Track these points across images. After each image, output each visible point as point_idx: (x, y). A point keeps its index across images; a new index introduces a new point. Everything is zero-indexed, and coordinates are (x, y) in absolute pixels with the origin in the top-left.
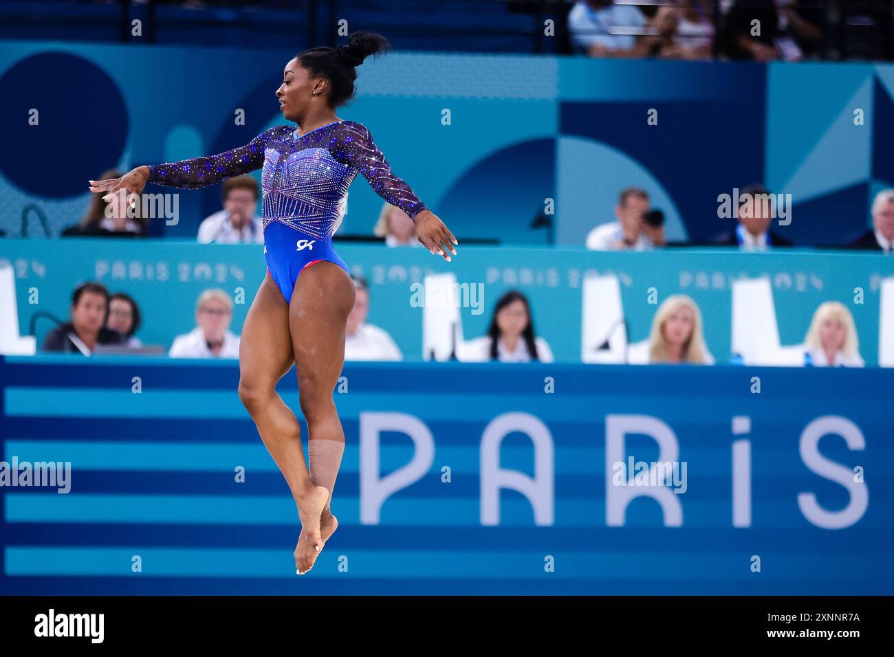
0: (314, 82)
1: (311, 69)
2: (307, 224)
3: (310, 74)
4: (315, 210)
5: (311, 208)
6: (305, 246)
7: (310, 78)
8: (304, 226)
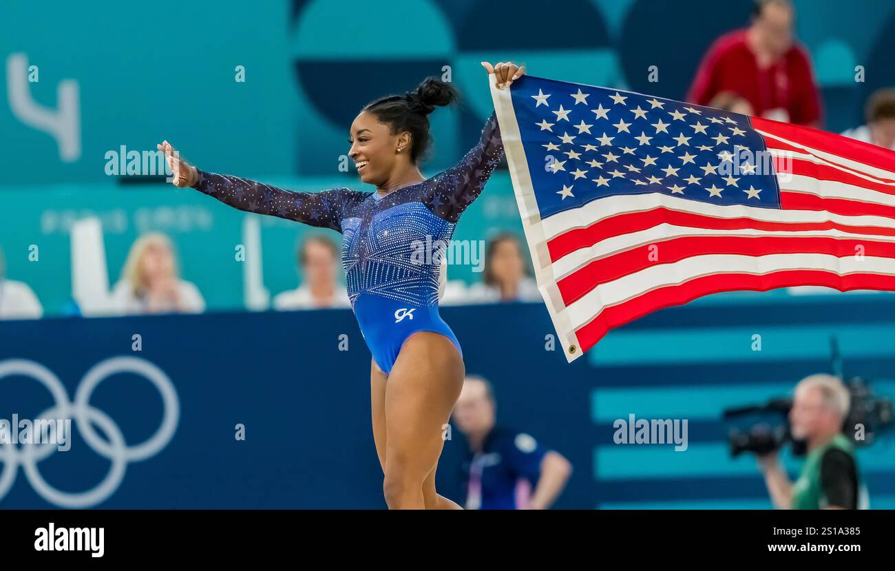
0: (395, 139)
1: (390, 124)
2: (403, 290)
3: (391, 129)
4: (411, 274)
5: (407, 271)
6: (404, 315)
7: (391, 135)
8: (399, 293)
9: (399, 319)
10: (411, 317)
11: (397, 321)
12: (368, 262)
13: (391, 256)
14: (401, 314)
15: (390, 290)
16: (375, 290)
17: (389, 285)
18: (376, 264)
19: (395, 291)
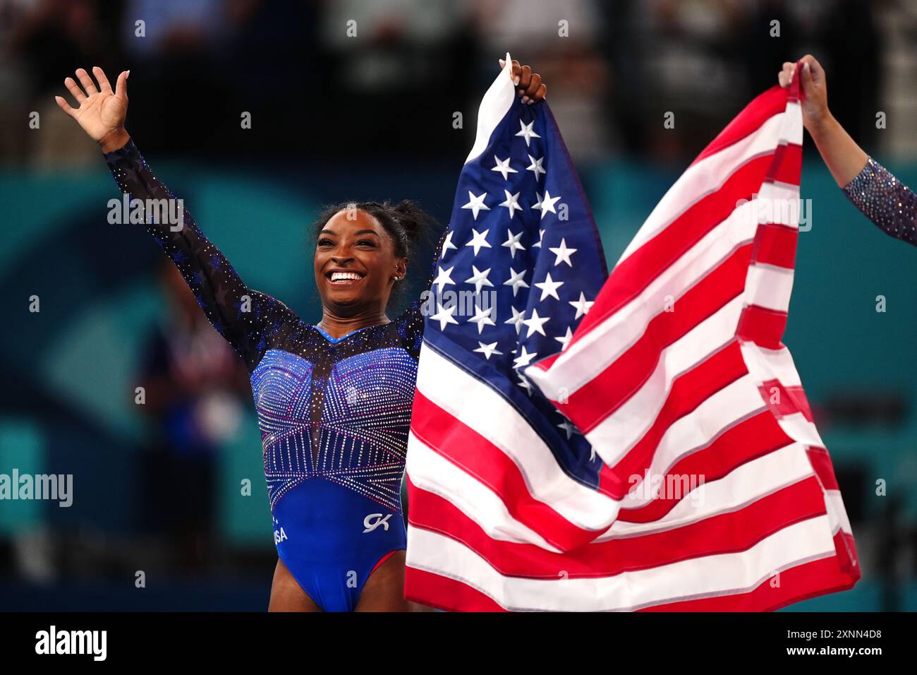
9: (369, 527)
10: (387, 526)
11: (366, 531)
12: (326, 433)
13: (365, 428)
14: (372, 521)
15: (364, 481)
16: (338, 476)
17: (362, 473)
18: (341, 437)
19: (370, 484)
